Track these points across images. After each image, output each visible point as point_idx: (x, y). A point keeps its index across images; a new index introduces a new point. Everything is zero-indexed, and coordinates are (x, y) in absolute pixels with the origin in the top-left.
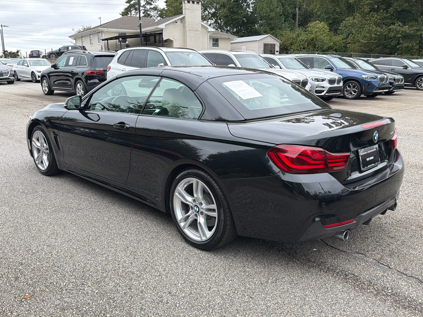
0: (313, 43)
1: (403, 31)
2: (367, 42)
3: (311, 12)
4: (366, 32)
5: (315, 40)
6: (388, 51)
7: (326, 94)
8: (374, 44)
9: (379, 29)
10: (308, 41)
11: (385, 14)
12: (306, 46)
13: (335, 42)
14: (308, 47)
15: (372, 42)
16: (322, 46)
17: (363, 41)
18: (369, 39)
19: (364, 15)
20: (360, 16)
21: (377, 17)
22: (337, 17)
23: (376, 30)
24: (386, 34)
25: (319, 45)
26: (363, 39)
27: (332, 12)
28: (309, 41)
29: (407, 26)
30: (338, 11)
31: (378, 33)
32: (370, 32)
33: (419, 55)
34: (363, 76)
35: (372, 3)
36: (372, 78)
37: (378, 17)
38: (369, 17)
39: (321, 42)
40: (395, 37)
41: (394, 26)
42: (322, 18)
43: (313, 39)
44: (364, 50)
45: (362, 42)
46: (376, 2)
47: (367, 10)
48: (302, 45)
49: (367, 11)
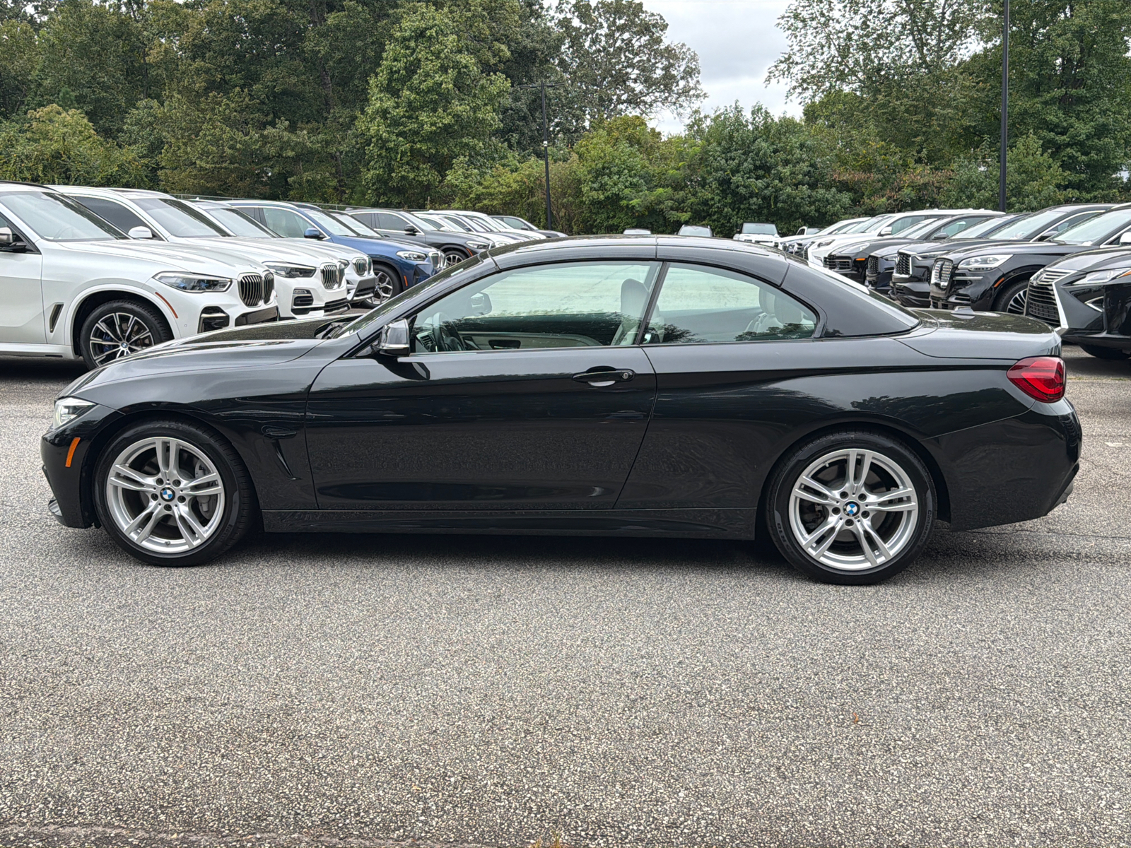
0: (58, 164)
1: (297, 144)
2: (213, 166)
3: (19, 78)
4: (208, 141)
5: (64, 157)
6: (267, 190)
7: (355, 298)
8: (232, 171)
9: (239, 136)
10: (43, 159)
11: (247, 99)
12: (40, 174)
13: (123, 164)
14: (45, 175)
15: (225, 168)
16: (88, 173)
17: (203, 164)
18: (215, 160)
19: (194, 98)
20: (184, 100)
21: (228, 104)
22: (104, 98)
23: (232, 138)
24: (257, 147)
25: (79, 171)
26: (202, 160)
27: (87, 83)
28: (47, 160)
29: (305, 132)
30: (103, 82)
31: (238, 146)
32: (216, 141)
33: (341, 201)
34: (400, 254)
35: (210, 69)
36: (419, 257)
37: (232, 105)
38: (208, 104)
39: (82, 163)
40: (280, 155)
41: (274, 130)
42: (64, 98)
43: (57, 155)
44: (208, 188)
45: (201, 167)
46: (219, 66)
47: (199, 85)
48: (29, 169)
49: (200, 87)
